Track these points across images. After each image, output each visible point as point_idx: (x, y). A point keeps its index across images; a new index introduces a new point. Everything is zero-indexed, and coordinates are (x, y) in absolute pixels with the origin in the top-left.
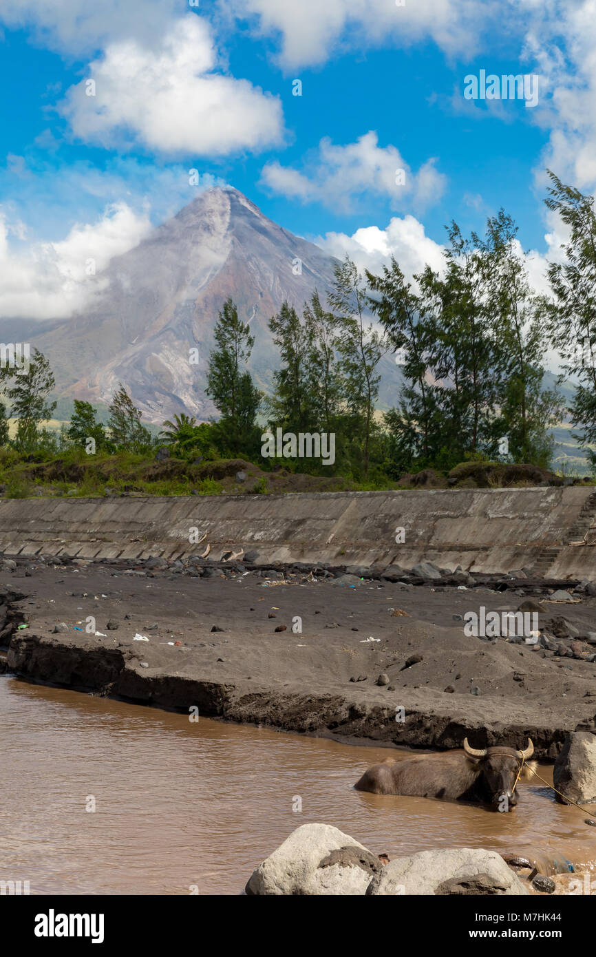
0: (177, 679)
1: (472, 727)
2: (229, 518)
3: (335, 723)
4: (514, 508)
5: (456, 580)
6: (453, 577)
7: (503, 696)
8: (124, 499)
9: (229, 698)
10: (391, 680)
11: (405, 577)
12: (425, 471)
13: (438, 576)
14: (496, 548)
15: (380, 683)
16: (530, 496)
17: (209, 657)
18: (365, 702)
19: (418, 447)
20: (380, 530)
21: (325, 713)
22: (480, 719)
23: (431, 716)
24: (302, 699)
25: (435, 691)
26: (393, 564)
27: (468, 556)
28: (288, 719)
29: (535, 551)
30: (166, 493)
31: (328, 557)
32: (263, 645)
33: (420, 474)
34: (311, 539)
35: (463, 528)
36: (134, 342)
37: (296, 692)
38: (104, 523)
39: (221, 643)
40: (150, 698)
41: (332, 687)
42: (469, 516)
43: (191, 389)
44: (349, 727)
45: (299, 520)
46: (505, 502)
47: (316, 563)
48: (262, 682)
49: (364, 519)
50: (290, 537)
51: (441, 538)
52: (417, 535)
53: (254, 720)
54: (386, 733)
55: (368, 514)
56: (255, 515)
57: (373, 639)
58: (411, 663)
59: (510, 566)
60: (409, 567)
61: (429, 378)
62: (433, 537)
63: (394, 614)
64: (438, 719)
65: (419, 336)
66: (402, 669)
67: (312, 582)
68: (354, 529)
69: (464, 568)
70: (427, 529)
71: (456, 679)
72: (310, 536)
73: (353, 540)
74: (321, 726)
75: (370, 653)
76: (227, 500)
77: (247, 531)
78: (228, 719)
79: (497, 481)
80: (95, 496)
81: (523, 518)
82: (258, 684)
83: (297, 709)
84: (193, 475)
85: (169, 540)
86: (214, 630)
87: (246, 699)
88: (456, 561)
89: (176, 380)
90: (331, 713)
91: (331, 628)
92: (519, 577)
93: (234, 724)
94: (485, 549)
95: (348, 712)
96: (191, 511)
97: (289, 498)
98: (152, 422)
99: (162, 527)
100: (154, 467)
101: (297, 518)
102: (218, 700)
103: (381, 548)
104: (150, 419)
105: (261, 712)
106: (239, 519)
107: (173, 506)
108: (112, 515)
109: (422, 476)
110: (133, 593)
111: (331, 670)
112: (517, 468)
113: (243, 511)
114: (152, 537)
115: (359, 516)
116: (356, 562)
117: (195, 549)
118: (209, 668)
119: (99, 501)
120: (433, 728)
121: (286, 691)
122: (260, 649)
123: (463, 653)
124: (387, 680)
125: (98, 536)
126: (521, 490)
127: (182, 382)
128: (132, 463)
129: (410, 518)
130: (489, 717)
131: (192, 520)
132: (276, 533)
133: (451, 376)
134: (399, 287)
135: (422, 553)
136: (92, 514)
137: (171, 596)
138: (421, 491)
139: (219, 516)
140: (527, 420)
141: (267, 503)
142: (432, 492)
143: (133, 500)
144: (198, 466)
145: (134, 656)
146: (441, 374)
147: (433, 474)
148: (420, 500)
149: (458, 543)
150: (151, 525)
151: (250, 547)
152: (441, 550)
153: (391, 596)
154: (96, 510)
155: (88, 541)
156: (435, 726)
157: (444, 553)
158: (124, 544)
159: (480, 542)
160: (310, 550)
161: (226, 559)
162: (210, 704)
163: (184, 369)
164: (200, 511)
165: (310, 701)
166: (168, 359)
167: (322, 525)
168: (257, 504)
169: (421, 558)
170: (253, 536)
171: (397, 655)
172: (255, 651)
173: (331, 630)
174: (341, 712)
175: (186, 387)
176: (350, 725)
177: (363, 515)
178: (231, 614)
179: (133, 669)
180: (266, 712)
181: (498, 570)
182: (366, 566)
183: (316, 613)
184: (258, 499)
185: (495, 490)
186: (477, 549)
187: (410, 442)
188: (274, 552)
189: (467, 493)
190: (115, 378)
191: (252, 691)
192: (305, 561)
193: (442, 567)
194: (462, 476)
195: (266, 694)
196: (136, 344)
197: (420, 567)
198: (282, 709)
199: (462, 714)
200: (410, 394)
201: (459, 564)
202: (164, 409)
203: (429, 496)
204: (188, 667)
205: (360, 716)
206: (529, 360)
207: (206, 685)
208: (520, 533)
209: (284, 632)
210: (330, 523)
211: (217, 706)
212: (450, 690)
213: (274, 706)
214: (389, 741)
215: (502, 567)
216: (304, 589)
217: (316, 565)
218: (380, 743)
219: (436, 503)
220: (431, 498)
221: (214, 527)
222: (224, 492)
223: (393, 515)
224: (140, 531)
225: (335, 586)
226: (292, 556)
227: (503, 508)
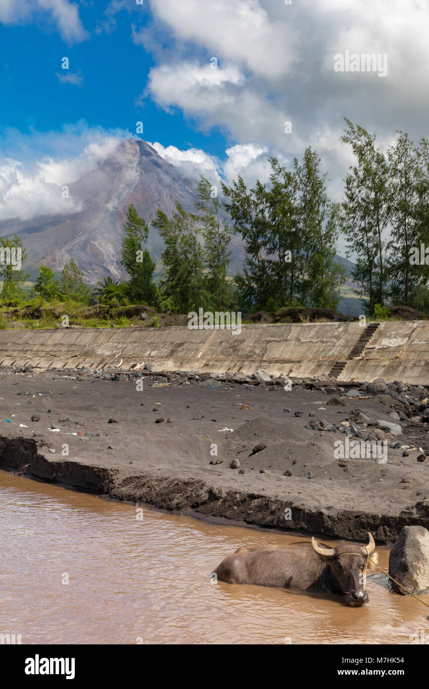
0: (75, 464)
1: (311, 511)
2: (135, 342)
3: (197, 503)
4: (317, 335)
5: (280, 382)
6: (279, 380)
7: (331, 479)
8: (68, 330)
9: (113, 480)
10: (241, 464)
11: (248, 380)
12: (260, 312)
13: (269, 379)
14: (305, 361)
15: (233, 466)
16: (328, 328)
17: (102, 445)
18: (221, 486)
19: (255, 298)
20: (231, 350)
21: (189, 495)
22: (317, 504)
23: (276, 500)
24: (171, 482)
25: (277, 475)
26: (240, 371)
27: (288, 366)
28: (159, 499)
29: (331, 363)
30: (95, 326)
31: (198, 366)
32: (144, 435)
33: (256, 315)
34: (187, 355)
35: (284, 348)
36: (80, 234)
37: (166, 475)
38: (55, 345)
39: (112, 433)
40: (54, 478)
41: (195, 471)
42: (289, 341)
43: (115, 264)
44: (208, 507)
45: (180, 343)
46: (312, 332)
47: (190, 371)
48: (141, 467)
49: (221, 343)
50: (174, 354)
51: (271, 355)
52: (255, 353)
53: (133, 500)
54: (238, 514)
55: (224, 340)
56: (152, 340)
57: (227, 429)
58: (257, 450)
59: (314, 373)
60: (250, 374)
61: (263, 254)
62: (265, 354)
63: (242, 408)
64: (282, 503)
65: (257, 227)
66: (250, 456)
67: (186, 384)
68: (215, 349)
69: (285, 374)
70: (262, 349)
71: (293, 464)
72: (187, 353)
73: (214, 356)
74: (186, 506)
75: (225, 441)
76: (134, 331)
77: (146, 351)
78: (112, 498)
79: (306, 318)
80: (50, 328)
81: (323, 342)
82: (137, 469)
83: (166, 491)
84: (113, 315)
85: (97, 356)
86: (110, 422)
87: (127, 481)
88: (280, 369)
89: (106, 257)
90: (194, 495)
91: (197, 419)
92: (320, 379)
93: (117, 502)
94: (299, 362)
95: (207, 494)
96: (111, 337)
97: (173, 329)
98: (92, 283)
99: (93, 348)
100: (89, 310)
101: (178, 342)
102: (105, 481)
103: (232, 361)
104: (89, 282)
105: (139, 493)
106: (141, 343)
107: (99, 334)
108: (61, 339)
109: (258, 316)
110: (62, 392)
111: (195, 454)
112: (318, 310)
113: (144, 338)
114: (87, 354)
115: (218, 340)
116: (216, 370)
117: (113, 362)
118: (101, 454)
119: (52, 331)
120: (277, 510)
121: (159, 474)
122: (142, 438)
123: (298, 443)
124: (238, 464)
125: (52, 353)
126: (321, 324)
127: (110, 259)
128: (75, 308)
129: (250, 342)
130: (324, 503)
131: (111, 344)
132: (165, 351)
133: (277, 253)
134: (243, 195)
135: (258, 364)
136: (48, 339)
137: (88, 394)
138: (258, 325)
139: (129, 340)
140: (325, 280)
141: (159, 333)
142: (265, 325)
143: (73, 330)
144: (117, 309)
145: (45, 444)
146: (271, 251)
147: (265, 315)
148: (257, 331)
149: (281, 358)
150: (85, 346)
151: (148, 360)
152: (270, 362)
153: (239, 394)
154: (50, 337)
155: (45, 356)
156: (279, 509)
157: (272, 364)
158: (68, 359)
159: (295, 357)
160: (186, 363)
161: (133, 368)
162: (99, 484)
163: (111, 251)
164: (116, 337)
165: (177, 484)
166: (101, 245)
167: (195, 346)
168: (152, 334)
169: (258, 368)
170: (150, 353)
171: (246, 443)
172: (137, 440)
173: (197, 421)
174: (202, 494)
175: (112, 262)
176: (209, 506)
177: (221, 340)
178: (127, 408)
179: (42, 455)
180: (142, 493)
181: (307, 375)
182: (222, 373)
183: (187, 407)
184: (153, 330)
185: (305, 324)
186: (294, 362)
187: (251, 294)
188: (163, 364)
189: (287, 326)
190: (68, 257)
191: (133, 475)
192: (183, 370)
193: (271, 373)
194: (284, 315)
195: (143, 477)
196: (81, 235)
197: (258, 373)
198: (155, 490)
199: (302, 500)
200: (250, 263)
201: (282, 372)
202: (98, 275)
203: (262, 327)
204: (84, 453)
205: (217, 499)
206: (326, 243)
207: (96, 470)
208: (321, 352)
209: (162, 423)
210: (199, 345)
211: (104, 487)
212: (288, 474)
213: (148, 487)
214: (240, 520)
215: (309, 373)
216: (180, 389)
217: (190, 372)
218: (233, 522)
219: (267, 333)
220: (265, 329)
221: (126, 347)
222: (132, 325)
223: (240, 340)
224: (78, 350)
225: (202, 387)
226: (175, 366)
227: (310, 335)
